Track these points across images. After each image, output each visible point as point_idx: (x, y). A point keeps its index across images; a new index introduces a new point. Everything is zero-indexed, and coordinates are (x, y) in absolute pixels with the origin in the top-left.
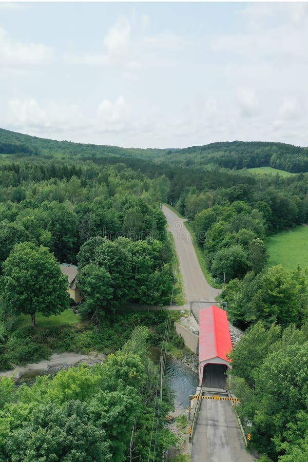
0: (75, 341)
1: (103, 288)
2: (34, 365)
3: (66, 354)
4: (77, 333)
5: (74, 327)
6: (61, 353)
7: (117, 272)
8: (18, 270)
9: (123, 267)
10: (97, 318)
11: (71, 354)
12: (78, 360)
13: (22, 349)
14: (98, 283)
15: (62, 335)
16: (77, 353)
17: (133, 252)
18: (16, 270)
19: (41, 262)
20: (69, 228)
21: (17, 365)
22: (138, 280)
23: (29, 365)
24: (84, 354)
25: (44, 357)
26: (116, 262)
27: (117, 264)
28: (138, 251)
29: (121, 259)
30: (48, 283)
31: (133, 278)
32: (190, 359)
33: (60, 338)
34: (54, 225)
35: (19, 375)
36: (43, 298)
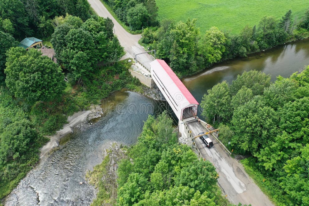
0: (76, 103)
1: (84, 64)
2: (61, 130)
3: (75, 114)
4: (74, 96)
5: (71, 93)
6: (72, 114)
7: (87, 49)
8: (23, 74)
9: (89, 44)
10: (82, 81)
11: (79, 112)
12: (86, 116)
13: (47, 123)
14: (80, 63)
15: (65, 101)
16: (82, 111)
17: (90, 30)
18: (21, 74)
19: (41, 65)
20: (19, 11)
21: (50, 135)
22: (100, 49)
23: (57, 132)
24: (87, 110)
25: (64, 122)
26: (84, 43)
27: (85, 43)
28: (93, 28)
29: (87, 40)
30: (52, 78)
31: (97, 48)
32: (149, 92)
33: (65, 104)
34: (6, 12)
35: (57, 143)
36: (53, 90)
